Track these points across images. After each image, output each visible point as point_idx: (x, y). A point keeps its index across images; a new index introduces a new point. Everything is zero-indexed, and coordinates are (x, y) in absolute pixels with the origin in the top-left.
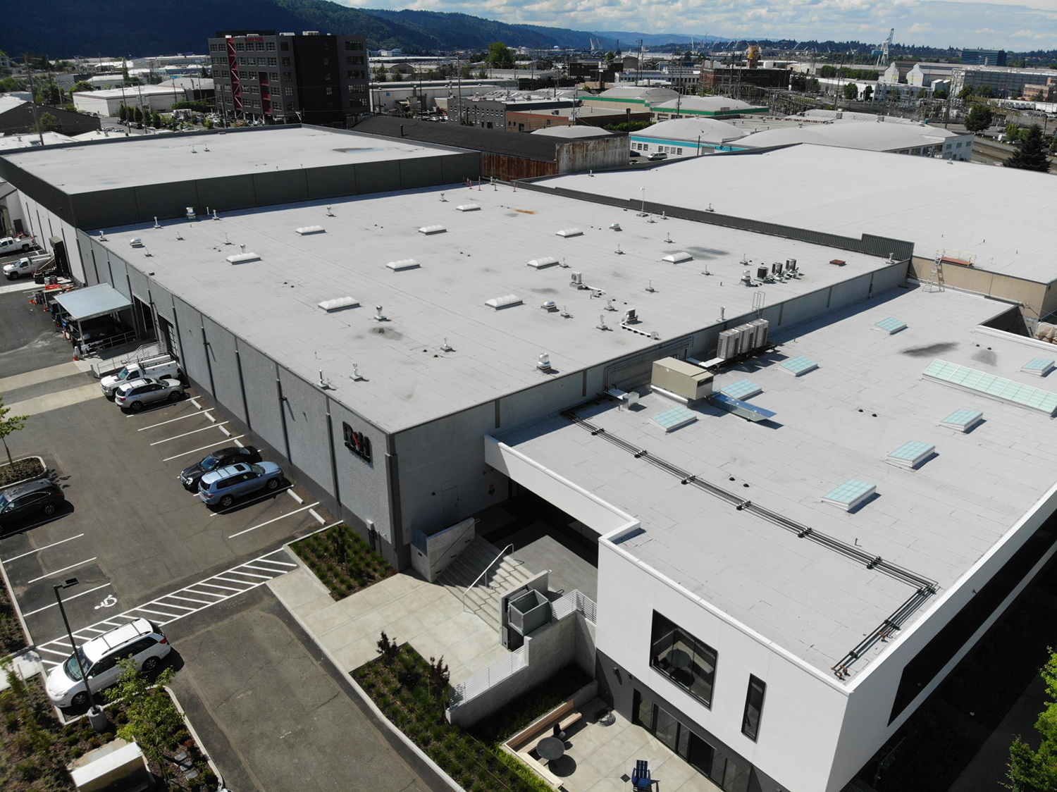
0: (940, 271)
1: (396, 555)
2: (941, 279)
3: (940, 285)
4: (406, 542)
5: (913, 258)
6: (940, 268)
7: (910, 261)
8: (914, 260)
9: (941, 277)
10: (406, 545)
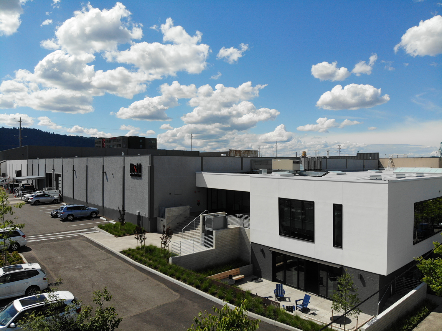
0: (392, 162)
1: (150, 222)
2: (393, 165)
3: (393, 168)
4: (155, 216)
5: (380, 159)
6: (392, 161)
7: (379, 160)
8: (380, 160)
9: (393, 164)
10: (155, 218)
